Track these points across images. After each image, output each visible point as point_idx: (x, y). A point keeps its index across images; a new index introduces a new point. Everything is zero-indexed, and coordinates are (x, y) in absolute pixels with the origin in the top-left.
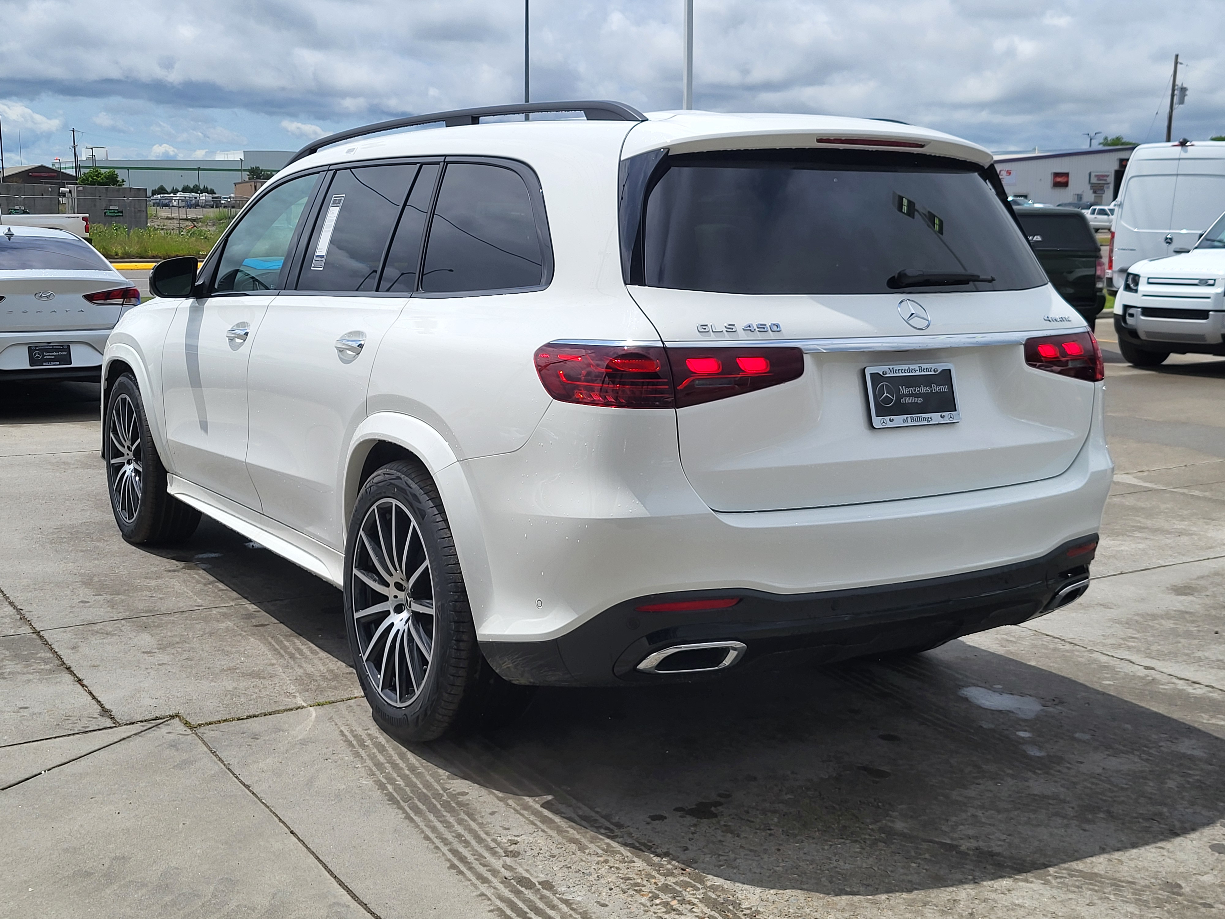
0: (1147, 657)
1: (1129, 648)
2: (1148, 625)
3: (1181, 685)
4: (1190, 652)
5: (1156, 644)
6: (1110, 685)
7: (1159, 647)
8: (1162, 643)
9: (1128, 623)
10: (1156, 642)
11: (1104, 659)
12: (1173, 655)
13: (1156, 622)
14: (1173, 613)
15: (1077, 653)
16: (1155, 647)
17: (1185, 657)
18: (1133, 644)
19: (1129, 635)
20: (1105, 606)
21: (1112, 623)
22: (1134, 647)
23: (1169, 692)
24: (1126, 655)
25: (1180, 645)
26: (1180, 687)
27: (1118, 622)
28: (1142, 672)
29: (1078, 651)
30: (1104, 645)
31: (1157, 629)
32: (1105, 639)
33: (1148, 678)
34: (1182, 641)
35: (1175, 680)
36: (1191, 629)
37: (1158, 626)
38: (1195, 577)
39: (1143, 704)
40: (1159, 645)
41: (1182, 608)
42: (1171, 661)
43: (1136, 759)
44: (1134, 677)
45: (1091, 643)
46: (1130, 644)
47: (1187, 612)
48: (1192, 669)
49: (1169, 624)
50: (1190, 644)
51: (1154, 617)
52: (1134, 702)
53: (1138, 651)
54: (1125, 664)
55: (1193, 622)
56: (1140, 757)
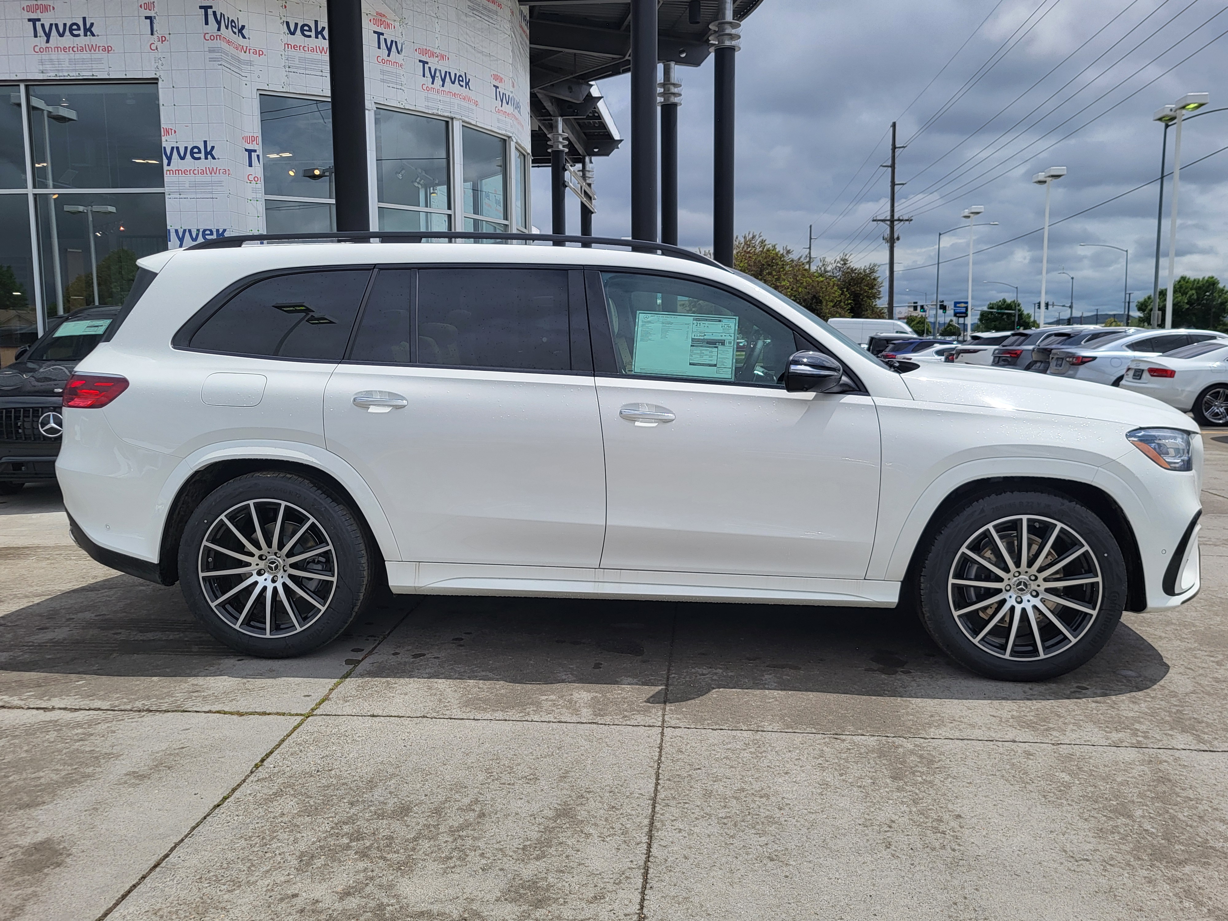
0: (56, 721)
1: (79, 725)
2: (72, 765)
3: (15, 701)
4: (12, 742)
5: (52, 740)
6: (78, 681)
7: (47, 737)
8: (46, 744)
9: (96, 758)
10: (53, 742)
11: (97, 704)
12: (30, 731)
13: (63, 773)
14: (46, 798)
15: (125, 700)
16: (52, 735)
17: (17, 733)
18: (76, 731)
19: (86, 743)
20: (138, 777)
21: (115, 751)
22: (73, 728)
23: (25, 690)
24: (80, 716)
25: (25, 748)
26: (15, 698)
27: (108, 756)
28: (56, 702)
29: (125, 704)
30: (105, 720)
31: (57, 763)
32: (108, 727)
33: (47, 698)
34: (24, 755)
35: (21, 703)
36: (17, 777)
37: (57, 767)
38: (30, 907)
39: (43, 675)
40: (48, 740)
41: (36, 812)
42: (30, 723)
43: (35, 641)
44: (60, 695)
45: (120, 718)
46: (80, 731)
47: (28, 806)
48: (7, 722)
49: (47, 775)
50: (14, 752)
51: (69, 781)
52: (52, 674)
53: (67, 725)
54: (74, 704)
55: (16, 791)
56: (33, 643)
